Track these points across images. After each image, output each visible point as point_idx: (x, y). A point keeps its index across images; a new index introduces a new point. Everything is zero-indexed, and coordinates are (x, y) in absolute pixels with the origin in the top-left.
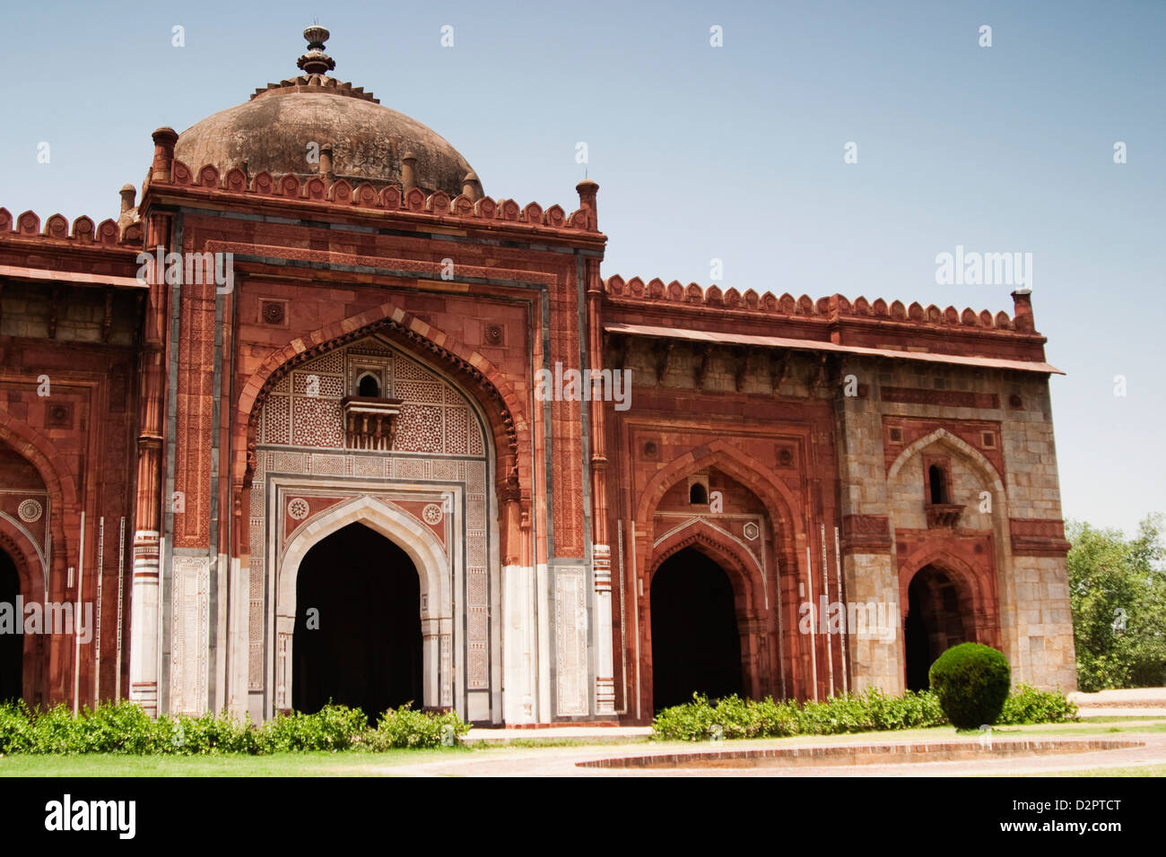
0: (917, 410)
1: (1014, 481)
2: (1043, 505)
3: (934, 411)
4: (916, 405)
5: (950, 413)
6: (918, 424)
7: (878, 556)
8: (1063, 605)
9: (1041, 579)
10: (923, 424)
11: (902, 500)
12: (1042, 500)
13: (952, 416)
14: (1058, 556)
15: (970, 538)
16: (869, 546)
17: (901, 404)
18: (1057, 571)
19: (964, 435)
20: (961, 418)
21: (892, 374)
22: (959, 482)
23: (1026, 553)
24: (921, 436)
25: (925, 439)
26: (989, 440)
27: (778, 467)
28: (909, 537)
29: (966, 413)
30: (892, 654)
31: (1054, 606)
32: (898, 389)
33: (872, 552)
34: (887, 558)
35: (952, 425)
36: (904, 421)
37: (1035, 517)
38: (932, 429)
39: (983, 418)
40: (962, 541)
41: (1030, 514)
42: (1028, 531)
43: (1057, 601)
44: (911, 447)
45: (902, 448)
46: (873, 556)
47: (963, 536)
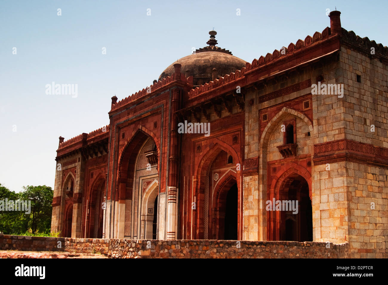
0: (272, 102)
1: (316, 124)
2: (333, 133)
3: (279, 100)
4: (272, 100)
5: (286, 98)
6: (275, 108)
7: (253, 176)
8: (342, 190)
9: (330, 177)
10: (277, 108)
11: (274, 147)
12: (333, 130)
13: (287, 99)
14: (340, 161)
15: (305, 159)
16: (249, 172)
17: (266, 102)
18: (339, 170)
19: (295, 107)
20: (292, 99)
21: (263, 89)
22: (300, 131)
23: (320, 163)
24: (276, 114)
25: (277, 115)
26: (307, 105)
27: (233, 144)
28: (278, 164)
29: (294, 95)
30: (256, 222)
31: (337, 191)
32: (266, 95)
33: (251, 175)
34: (257, 177)
35: (289, 104)
36: (269, 109)
37: (328, 141)
38: (280, 110)
39: (302, 95)
40: (301, 161)
41: (325, 140)
42: (324, 150)
43: (339, 188)
44: (271, 121)
45: (268, 122)
46: (251, 177)
47: (301, 158)
